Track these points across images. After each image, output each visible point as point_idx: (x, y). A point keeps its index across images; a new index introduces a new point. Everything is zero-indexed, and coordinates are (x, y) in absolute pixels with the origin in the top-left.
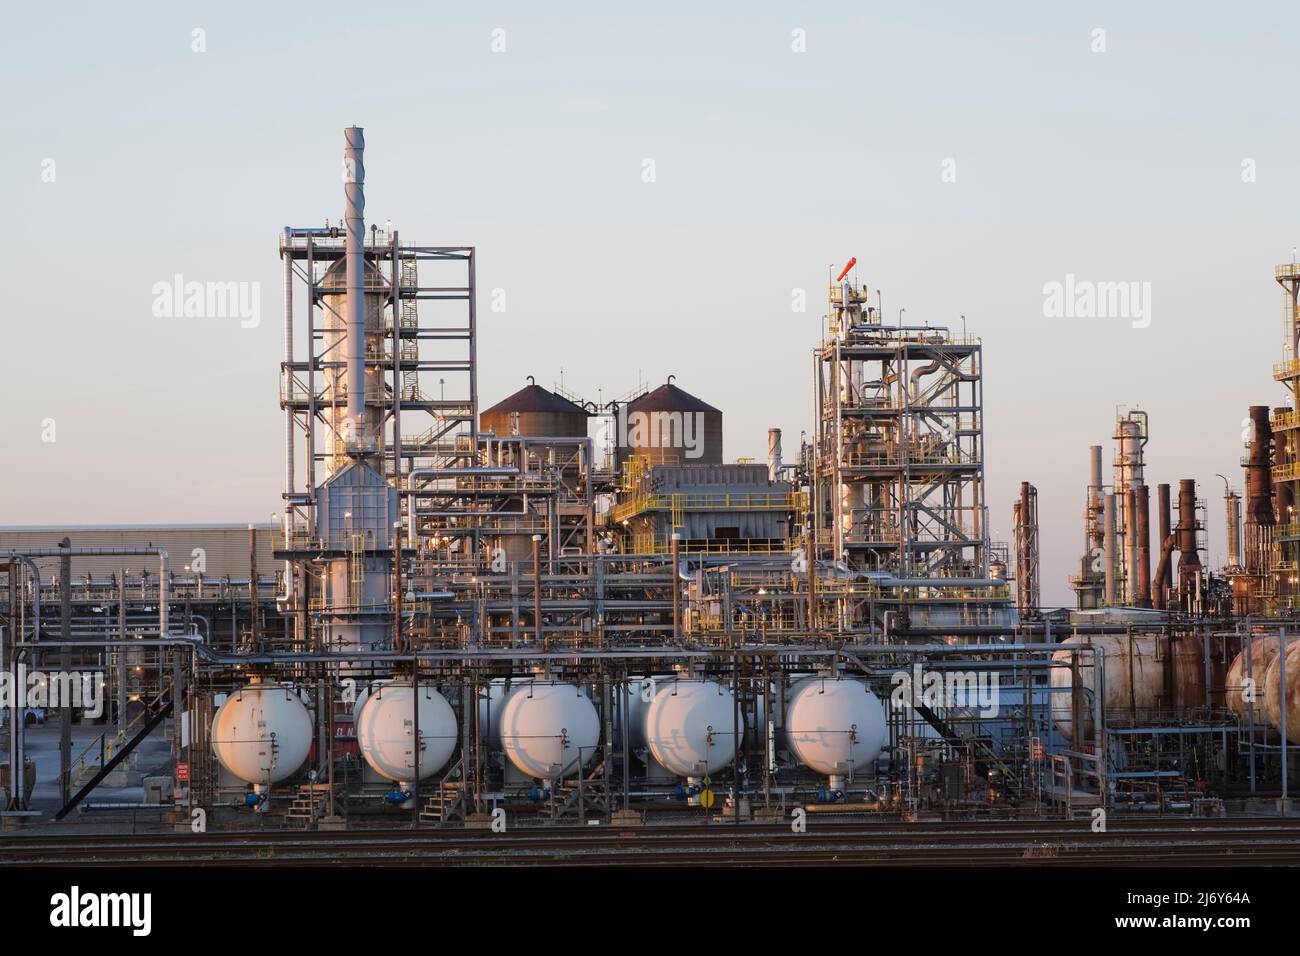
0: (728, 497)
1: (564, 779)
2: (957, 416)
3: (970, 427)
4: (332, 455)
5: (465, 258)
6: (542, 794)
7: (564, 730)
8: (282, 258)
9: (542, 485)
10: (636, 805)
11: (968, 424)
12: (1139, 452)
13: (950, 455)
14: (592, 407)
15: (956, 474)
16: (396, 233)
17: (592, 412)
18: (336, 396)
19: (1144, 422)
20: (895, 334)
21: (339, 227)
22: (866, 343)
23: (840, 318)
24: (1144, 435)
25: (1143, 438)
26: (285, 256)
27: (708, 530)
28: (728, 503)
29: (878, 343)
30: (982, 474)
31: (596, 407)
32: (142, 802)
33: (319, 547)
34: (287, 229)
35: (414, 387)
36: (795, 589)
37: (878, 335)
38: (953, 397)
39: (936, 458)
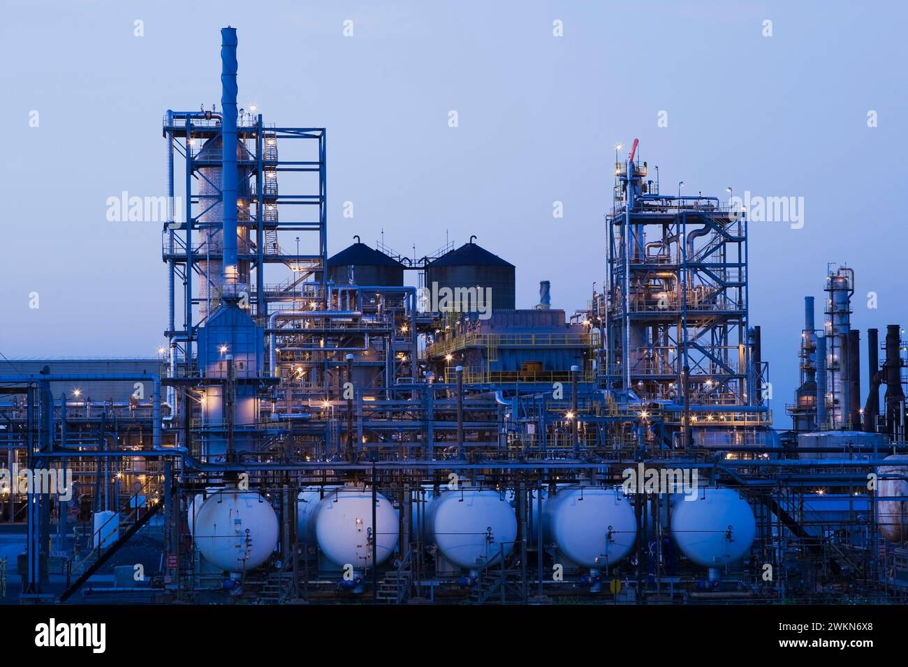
0: (533, 336)
1: (488, 569)
2: (724, 270)
3: (736, 280)
4: (206, 300)
5: (315, 137)
6: (469, 581)
7: (489, 529)
8: (165, 136)
9: (381, 325)
10: (546, 591)
11: (734, 277)
12: (846, 302)
13: (718, 303)
14: (407, 262)
15: (724, 318)
16: (260, 116)
17: (408, 266)
18: (210, 251)
19: (850, 277)
20: (675, 203)
21: (212, 111)
22: (650, 210)
23: (624, 189)
24: (851, 288)
25: (850, 290)
26: (167, 134)
27: (517, 364)
28: (533, 342)
29: (660, 210)
30: (747, 319)
31: (410, 262)
32: (112, 586)
33: (199, 376)
34: (170, 112)
35: (274, 244)
36: (598, 413)
37: (659, 203)
38: (721, 255)
39: (708, 305)
